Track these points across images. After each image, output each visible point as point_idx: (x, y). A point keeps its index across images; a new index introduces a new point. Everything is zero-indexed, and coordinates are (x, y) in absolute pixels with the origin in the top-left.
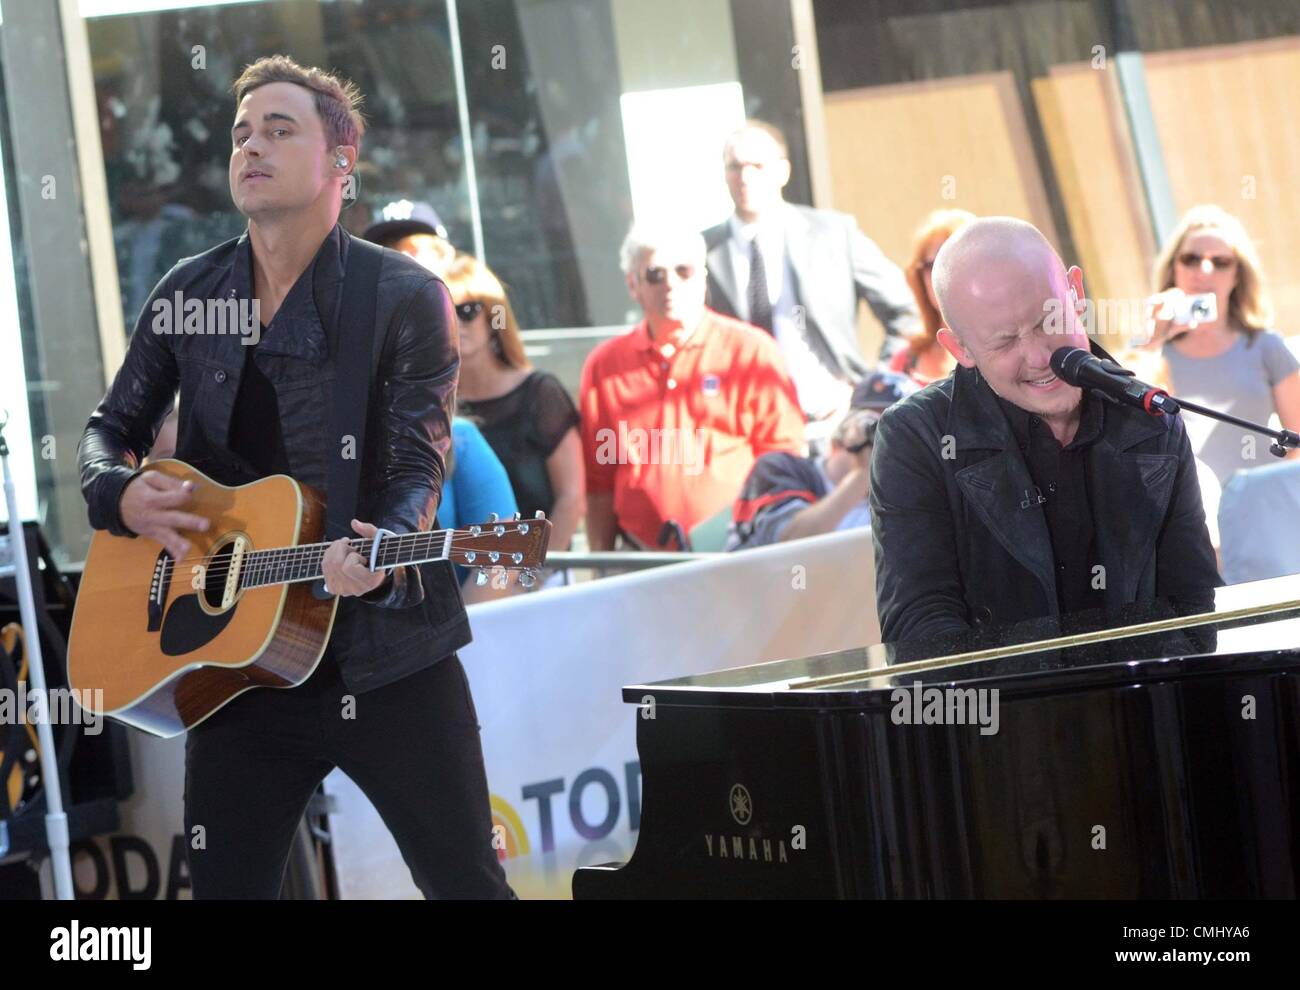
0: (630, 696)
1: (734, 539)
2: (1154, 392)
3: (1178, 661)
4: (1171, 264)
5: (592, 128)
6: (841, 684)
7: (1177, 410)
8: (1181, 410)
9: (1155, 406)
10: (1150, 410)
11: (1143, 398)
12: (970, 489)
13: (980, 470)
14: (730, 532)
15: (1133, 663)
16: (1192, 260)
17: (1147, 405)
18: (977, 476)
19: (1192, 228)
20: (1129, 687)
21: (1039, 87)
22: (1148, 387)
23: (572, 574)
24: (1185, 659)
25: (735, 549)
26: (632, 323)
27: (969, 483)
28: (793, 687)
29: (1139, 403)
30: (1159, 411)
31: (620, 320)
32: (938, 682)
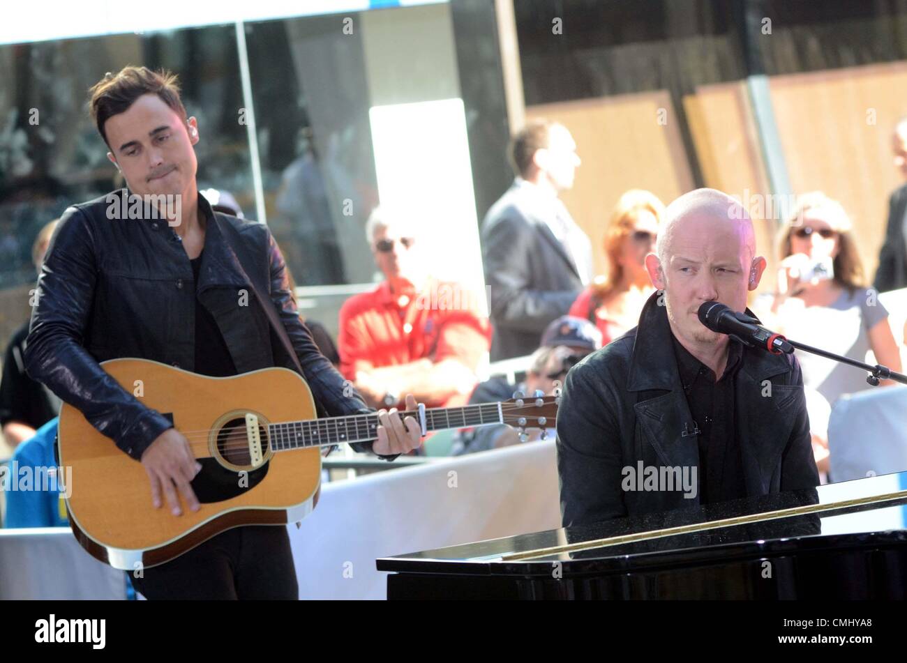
0: (382, 565)
1: (459, 446)
2: (774, 337)
3: (796, 540)
4: (788, 238)
5: (349, 134)
6: (541, 556)
7: (792, 351)
8: (796, 349)
9: (775, 347)
10: (772, 350)
11: (766, 341)
12: (644, 419)
13: (653, 404)
14: (455, 441)
15: (761, 542)
16: (803, 234)
17: (769, 347)
18: (651, 409)
19: (805, 209)
20: (758, 560)
21: (689, 103)
22: (771, 333)
23: (335, 473)
24: (801, 539)
25: (459, 454)
26: (378, 281)
27: (644, 414)
28: (505, 559)
29: (763, 345)
30: (779, 351)
31: (368, 279)
32: (616, 555)
